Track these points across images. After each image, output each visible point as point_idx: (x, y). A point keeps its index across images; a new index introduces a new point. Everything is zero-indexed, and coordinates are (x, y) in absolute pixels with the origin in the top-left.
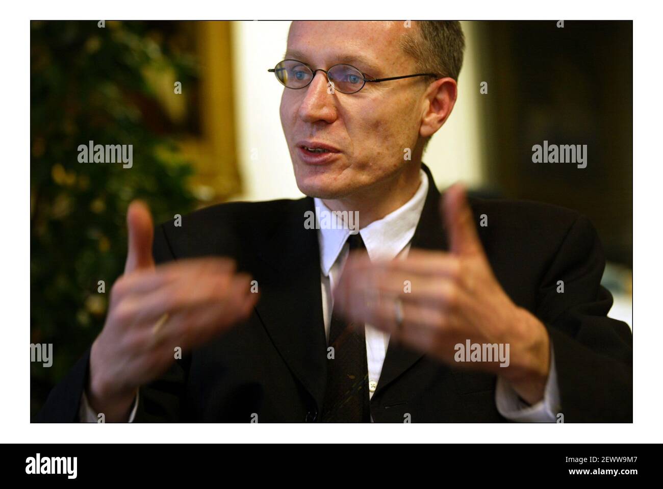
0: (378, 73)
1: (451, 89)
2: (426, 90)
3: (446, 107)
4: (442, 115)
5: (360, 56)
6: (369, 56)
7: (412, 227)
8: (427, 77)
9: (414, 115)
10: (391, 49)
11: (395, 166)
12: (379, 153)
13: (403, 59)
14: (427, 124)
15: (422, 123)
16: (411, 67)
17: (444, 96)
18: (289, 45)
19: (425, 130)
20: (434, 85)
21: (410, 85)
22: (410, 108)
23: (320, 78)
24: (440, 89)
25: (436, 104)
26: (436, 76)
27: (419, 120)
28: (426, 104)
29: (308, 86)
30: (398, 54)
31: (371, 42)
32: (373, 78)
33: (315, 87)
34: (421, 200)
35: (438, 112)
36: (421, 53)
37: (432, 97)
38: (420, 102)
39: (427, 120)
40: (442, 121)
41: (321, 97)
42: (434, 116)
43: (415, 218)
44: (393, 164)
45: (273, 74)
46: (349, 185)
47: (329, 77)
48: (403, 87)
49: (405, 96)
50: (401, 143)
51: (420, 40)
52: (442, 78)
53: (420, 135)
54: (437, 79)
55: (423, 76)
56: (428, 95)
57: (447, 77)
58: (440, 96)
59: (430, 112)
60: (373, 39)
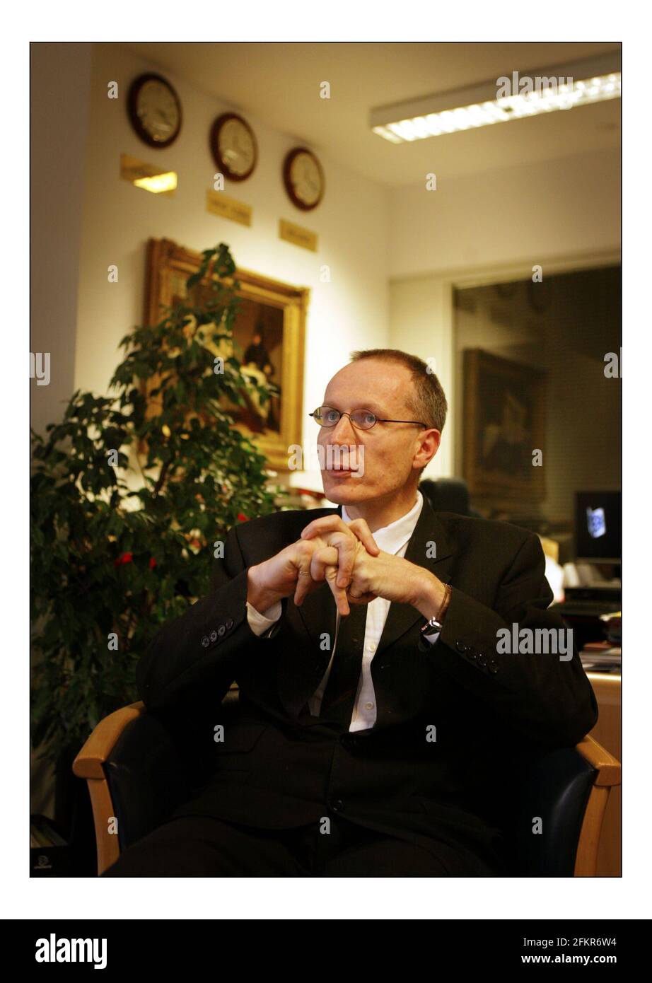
0: (386, 416)
1: (436, 437)
2: (418, 434)
3: (432, 449)
4: (429, 455)
5: (375, 404)
6: (382, 405)
7: (409, 532)
8: (422, 426)
9: (410, 452)
10: (396, 402)
11: (395, 486)
12: (383, 475)
13: (404, 410)
14: (417, 460)
15: (414, 459)
16: (409, 416)
17: (430, 441)
19: (416, 464)
20: (423, 434)
21: (407, 428)
22: (407, 445)
23: (345, 421)
24: (428, 437)
25: (425, 447)
26: (426, 427)
27: (412, 457)
28: (418, 445)
29: (336, 424)
30: (401, 407)
31: (383, 396)
32: (383, 421)
33: (342, 425)
34: (417, 512)
35: (426, 453)
36: (417, 408)
37: (423, 442)
38: (414, 444)
39: (418, 456)
40: (429, 459)
41: (345, 430)
42: (423, 455)
43: (412, 526)
44: (393, 484)
46: (362, 496)
47: (351, 418)
48: (402, 428)
49: (403, 436)
50: (400, 470)
51: (417, 399)
52: (430, 428)
53: (412, 467)
54: (426, 430)
55: (417, 424)
56: (420, 440)
57: (433, 428)
58: (428, 442)
59: (420, 452)
60: (384, 394)
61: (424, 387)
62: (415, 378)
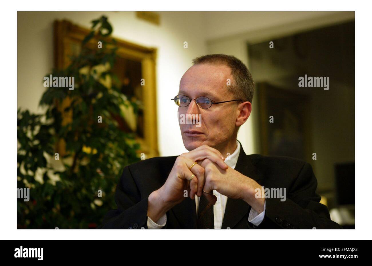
0: (218, 100)
1: (249, 106)
2: (238, 106)
3: (247, 114)
4: (245, 117)
5: (210, 93)
6: (214, 93)
7: (234, 164)
8: (239, 101)
9: (234, 117)
10: (223, 90)
11: (226, 139)
12: (219, 134)
13: (228, 94)
14: (238, 121)
15: (237, 121)
16: (231, 97)
17: (246, 109)
18: (180, 88)
19: (238, 123)
20: (241, 105)
21: (231, 104)
22: (232, 114)
23: (193, 103)
24: (244, 106)
25: (243, 113)
27: (236, 119)
28: (238, 112)
29: (188, 105)
30: (226, 92)
31: (215, 87)
32: (216, 102)
33: (191, 106)
34: (237, 153)
35: (243, 116)
36: (236, 91)
37: (241, 110)
38: (236, 112)
39: (238, 119)
40: (245, 120)
41: (194, 110)
42: (241, 117)
44: (225, 138)
45: (174, 100)
47: (197, 102)
48: (228, 105)
49: (229, 109)
50: (229, 129)
51: (235, 85)
52: (245, 101)
53: (236, 125)
54: (242, 102)
55: (237, 101)
56: (239, 109)
57: (247, 101)
58: (244, 109)
59: (240, 116)
60: (215, 86)
61: (239, 77)
62: (233, 72)
